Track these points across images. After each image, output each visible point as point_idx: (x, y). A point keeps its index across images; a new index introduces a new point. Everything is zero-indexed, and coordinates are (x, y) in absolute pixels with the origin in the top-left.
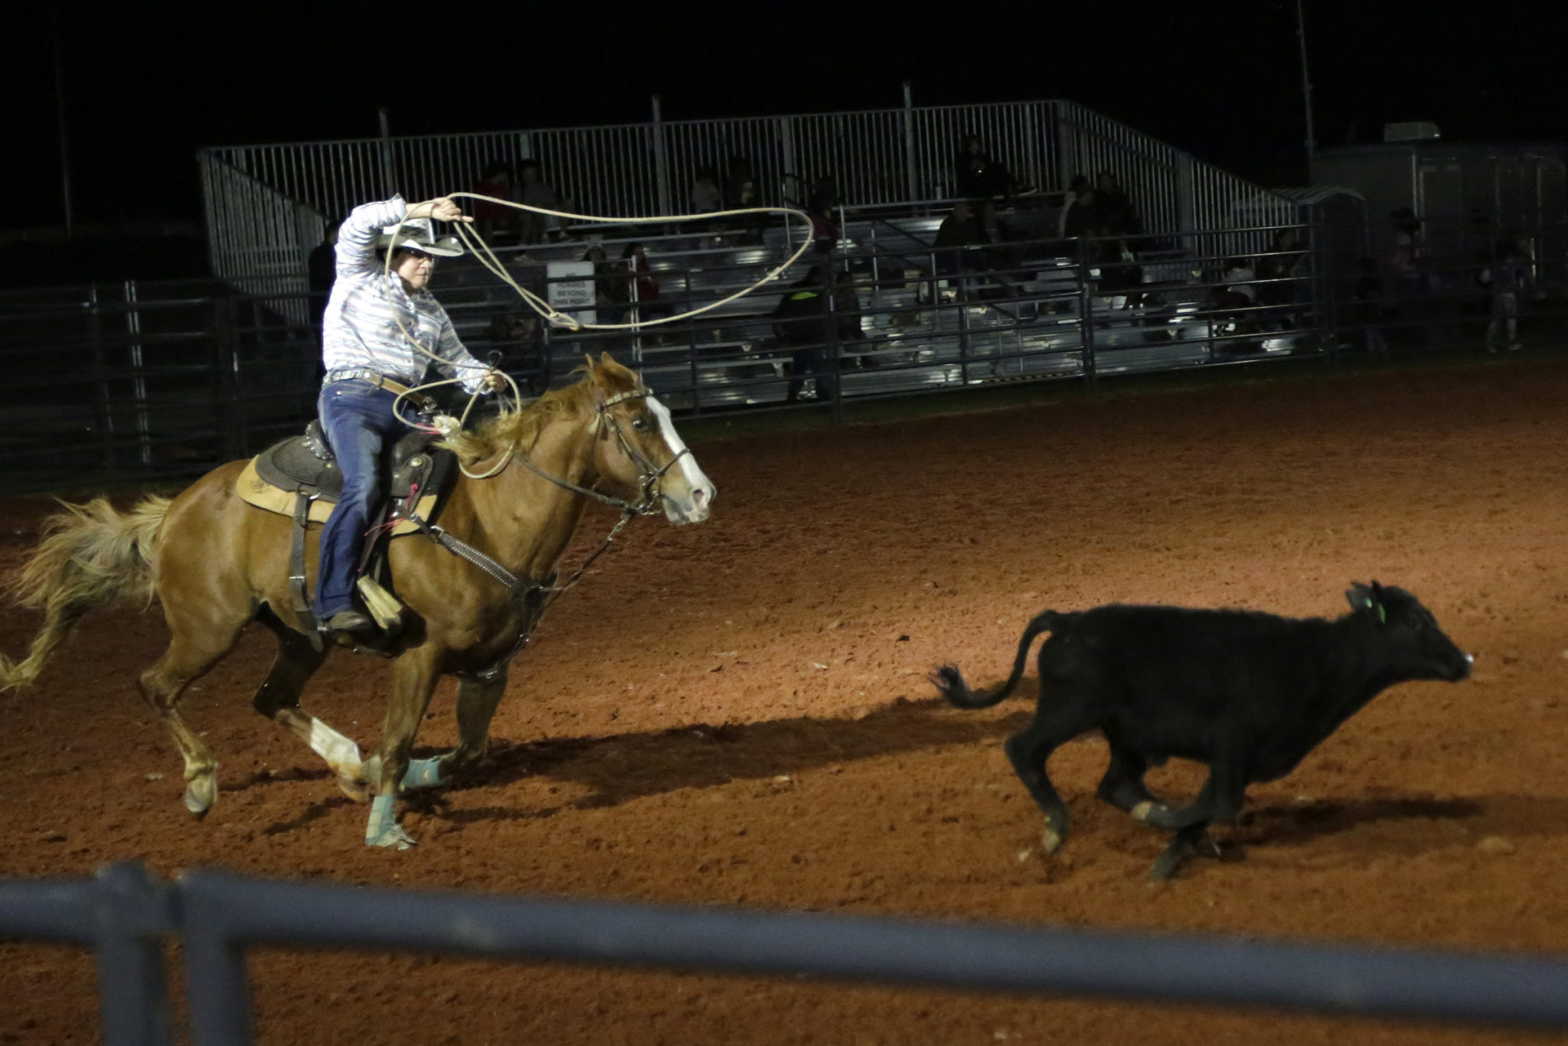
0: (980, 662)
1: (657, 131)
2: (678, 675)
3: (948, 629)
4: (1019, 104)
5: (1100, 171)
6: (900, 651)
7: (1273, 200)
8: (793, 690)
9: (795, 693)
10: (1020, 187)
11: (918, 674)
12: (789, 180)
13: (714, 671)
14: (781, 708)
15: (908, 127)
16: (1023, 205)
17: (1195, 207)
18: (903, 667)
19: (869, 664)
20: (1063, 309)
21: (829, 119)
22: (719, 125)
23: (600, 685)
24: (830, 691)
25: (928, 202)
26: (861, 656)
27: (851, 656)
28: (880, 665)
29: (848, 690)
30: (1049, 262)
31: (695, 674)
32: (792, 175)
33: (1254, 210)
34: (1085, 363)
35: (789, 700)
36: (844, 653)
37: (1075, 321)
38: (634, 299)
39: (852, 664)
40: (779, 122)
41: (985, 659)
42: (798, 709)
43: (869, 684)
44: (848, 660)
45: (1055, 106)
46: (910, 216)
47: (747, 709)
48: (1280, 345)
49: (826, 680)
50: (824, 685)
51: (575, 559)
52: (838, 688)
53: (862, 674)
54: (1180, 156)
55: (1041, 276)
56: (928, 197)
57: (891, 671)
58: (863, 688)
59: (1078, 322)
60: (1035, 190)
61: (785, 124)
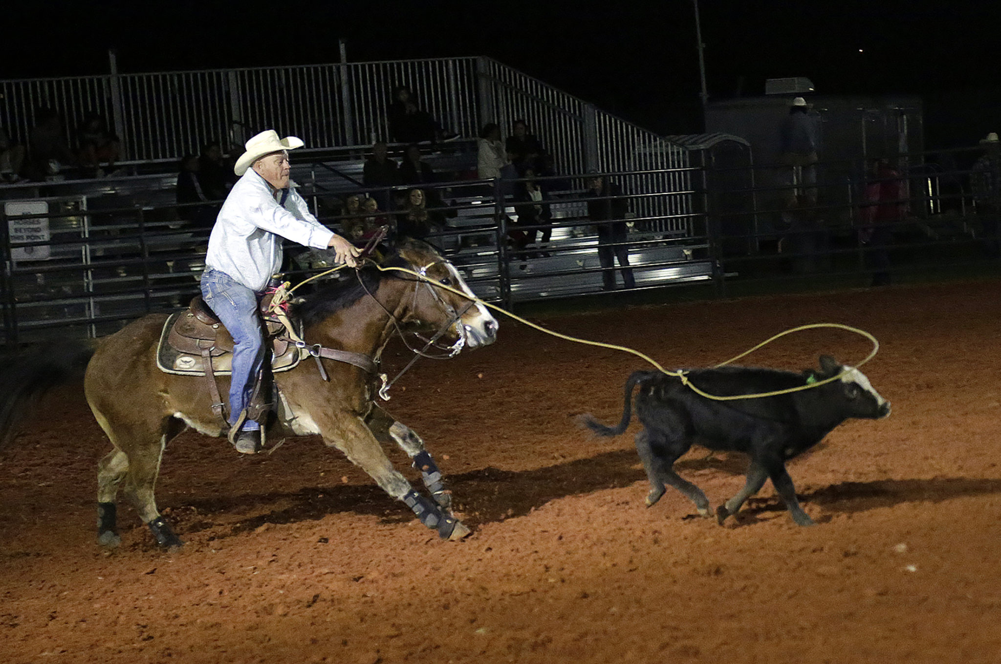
0: (389, 561)
1: (114, 82)
2: (115, 578)
3: (363, 531)
4: (443, 59)
5: (516, 119)
6: (318, 552)
7: (667, 146)
8: (219, 591)
9: (221, 593)
10: (445, 134)
11: (333, 573)
12: (236, 127)
13: (148, 573)
14: (207, 607)
15: (344, 77)
16: (448, 150)
17: (599, 152)
18: (320, 567)
19: (289, 565)
20: (484, 242)
21: (272, 71)
22: (171, 77)
23: (41, 589)
24: (254, 590)
25: (363, 146)
26: (284, 557)
27: (274, 558)
28: (300, 566)
29: (270, 588)
30: (467, 199)
31: (132, 575)
32: (240, 123)
33: (651, 155)
34: (501, 289)
35: (215, 599)
36: (268, 555)
37: (492, 253)
38: (85, 235)
39: (274, 564)
40: (227, 75)
41: (394, 558)
42: (222, 607)
43: (289, 583)
44: (271, 561)
45: (474, 61)
46: (348, 159)
47: (176, 608)
48: (680, 273)
49: (250, 580)
50: (248, 585)
51: (28, 473)
52: (261, 587)
53: (282, 574)
54: (586, 106)
55: (461, 213)
56: (363, 143)
57: (309, 571)
58: (283, 587)
59: (495, 254)
60: (459, 136)
61: (232, 77)
